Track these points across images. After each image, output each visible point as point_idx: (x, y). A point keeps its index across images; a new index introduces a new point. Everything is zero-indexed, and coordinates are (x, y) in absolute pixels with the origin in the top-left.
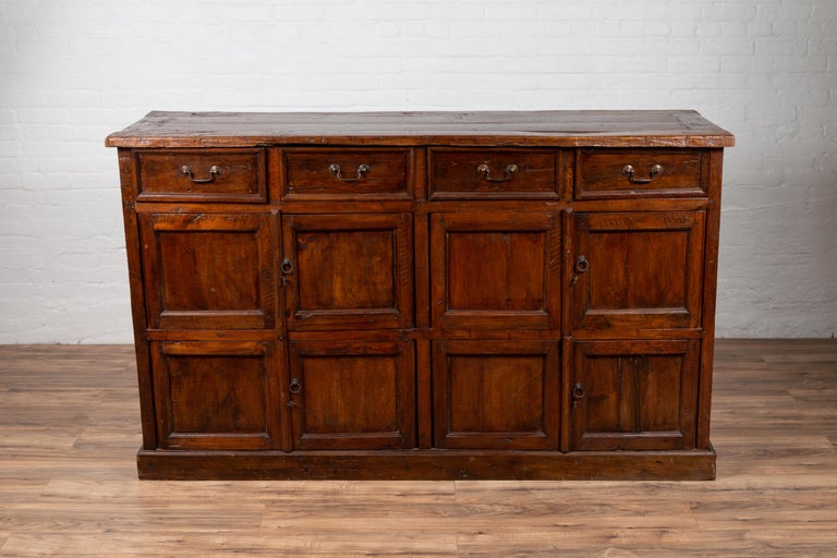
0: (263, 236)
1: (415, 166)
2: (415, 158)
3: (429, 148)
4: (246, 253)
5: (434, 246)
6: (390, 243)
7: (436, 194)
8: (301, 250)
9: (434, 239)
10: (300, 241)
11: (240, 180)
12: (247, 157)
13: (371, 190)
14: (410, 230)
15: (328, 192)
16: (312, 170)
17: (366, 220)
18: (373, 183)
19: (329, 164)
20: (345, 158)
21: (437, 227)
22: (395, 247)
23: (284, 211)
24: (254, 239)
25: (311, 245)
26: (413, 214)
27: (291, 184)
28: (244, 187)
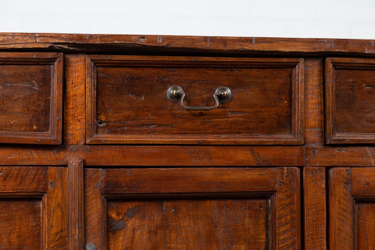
0: (53, 204)
1: (306, 89)
2: (306, 75)
3: (328, 60)
4: (19, 237)
5: (335, 223)
6: (263, 221)
7: (339, 136)
8: (114, 232)
9: (334, 211)
10: (114, 215)
11: (18, 108)
12: (33, 69)
13: (234, 128)
14: (296, 197)
15: (163, 132)
16: (139, 95)
17: (226, 178)
18: (238, 117)
19: (165, 85)
20: (193, 74)
21: (340, 191)
22: (270, 226)
23: (90, 162)
24: (36, 212)
25: (131, 223)
26: (301, 168)
27: (103, 118)
28: (26, 119)
